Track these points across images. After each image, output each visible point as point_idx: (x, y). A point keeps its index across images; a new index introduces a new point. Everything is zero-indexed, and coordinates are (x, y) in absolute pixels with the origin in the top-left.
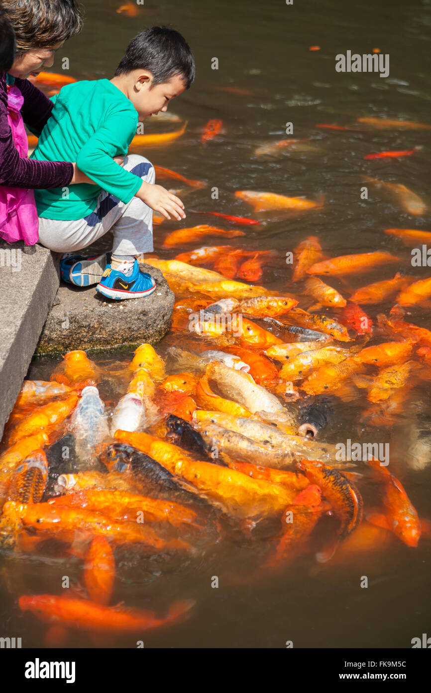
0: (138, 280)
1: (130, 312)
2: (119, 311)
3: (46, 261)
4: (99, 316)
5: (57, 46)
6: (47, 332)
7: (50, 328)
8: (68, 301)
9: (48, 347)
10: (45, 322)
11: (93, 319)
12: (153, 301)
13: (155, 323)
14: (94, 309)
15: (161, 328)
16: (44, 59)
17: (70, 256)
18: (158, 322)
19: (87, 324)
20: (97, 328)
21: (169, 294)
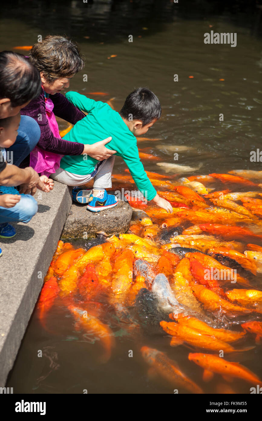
0: (108, 199)
1: (109, 218)
2: (103, 218)
3: (65, 191)
4: (93, 220)
5: (71, 76)
6: (65, 229)
7: (67, 226)
8: (76, 212)
9: (66, 237)
10: (65, 224)
11: (90, 222)
12: (121, 212)
13: (122, 224)
14: (90, 216)
15: (125, 226)
16: (64, 83)
17: (77, 188)
18: (124, 223)
19: (87, 224)
20: (92, 227)
21: (130, 209)
